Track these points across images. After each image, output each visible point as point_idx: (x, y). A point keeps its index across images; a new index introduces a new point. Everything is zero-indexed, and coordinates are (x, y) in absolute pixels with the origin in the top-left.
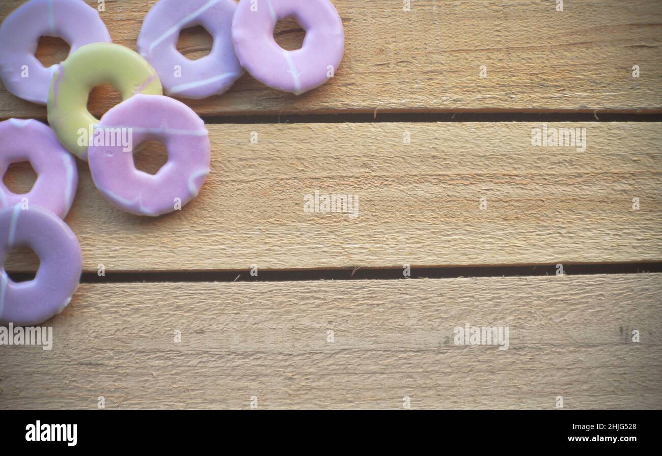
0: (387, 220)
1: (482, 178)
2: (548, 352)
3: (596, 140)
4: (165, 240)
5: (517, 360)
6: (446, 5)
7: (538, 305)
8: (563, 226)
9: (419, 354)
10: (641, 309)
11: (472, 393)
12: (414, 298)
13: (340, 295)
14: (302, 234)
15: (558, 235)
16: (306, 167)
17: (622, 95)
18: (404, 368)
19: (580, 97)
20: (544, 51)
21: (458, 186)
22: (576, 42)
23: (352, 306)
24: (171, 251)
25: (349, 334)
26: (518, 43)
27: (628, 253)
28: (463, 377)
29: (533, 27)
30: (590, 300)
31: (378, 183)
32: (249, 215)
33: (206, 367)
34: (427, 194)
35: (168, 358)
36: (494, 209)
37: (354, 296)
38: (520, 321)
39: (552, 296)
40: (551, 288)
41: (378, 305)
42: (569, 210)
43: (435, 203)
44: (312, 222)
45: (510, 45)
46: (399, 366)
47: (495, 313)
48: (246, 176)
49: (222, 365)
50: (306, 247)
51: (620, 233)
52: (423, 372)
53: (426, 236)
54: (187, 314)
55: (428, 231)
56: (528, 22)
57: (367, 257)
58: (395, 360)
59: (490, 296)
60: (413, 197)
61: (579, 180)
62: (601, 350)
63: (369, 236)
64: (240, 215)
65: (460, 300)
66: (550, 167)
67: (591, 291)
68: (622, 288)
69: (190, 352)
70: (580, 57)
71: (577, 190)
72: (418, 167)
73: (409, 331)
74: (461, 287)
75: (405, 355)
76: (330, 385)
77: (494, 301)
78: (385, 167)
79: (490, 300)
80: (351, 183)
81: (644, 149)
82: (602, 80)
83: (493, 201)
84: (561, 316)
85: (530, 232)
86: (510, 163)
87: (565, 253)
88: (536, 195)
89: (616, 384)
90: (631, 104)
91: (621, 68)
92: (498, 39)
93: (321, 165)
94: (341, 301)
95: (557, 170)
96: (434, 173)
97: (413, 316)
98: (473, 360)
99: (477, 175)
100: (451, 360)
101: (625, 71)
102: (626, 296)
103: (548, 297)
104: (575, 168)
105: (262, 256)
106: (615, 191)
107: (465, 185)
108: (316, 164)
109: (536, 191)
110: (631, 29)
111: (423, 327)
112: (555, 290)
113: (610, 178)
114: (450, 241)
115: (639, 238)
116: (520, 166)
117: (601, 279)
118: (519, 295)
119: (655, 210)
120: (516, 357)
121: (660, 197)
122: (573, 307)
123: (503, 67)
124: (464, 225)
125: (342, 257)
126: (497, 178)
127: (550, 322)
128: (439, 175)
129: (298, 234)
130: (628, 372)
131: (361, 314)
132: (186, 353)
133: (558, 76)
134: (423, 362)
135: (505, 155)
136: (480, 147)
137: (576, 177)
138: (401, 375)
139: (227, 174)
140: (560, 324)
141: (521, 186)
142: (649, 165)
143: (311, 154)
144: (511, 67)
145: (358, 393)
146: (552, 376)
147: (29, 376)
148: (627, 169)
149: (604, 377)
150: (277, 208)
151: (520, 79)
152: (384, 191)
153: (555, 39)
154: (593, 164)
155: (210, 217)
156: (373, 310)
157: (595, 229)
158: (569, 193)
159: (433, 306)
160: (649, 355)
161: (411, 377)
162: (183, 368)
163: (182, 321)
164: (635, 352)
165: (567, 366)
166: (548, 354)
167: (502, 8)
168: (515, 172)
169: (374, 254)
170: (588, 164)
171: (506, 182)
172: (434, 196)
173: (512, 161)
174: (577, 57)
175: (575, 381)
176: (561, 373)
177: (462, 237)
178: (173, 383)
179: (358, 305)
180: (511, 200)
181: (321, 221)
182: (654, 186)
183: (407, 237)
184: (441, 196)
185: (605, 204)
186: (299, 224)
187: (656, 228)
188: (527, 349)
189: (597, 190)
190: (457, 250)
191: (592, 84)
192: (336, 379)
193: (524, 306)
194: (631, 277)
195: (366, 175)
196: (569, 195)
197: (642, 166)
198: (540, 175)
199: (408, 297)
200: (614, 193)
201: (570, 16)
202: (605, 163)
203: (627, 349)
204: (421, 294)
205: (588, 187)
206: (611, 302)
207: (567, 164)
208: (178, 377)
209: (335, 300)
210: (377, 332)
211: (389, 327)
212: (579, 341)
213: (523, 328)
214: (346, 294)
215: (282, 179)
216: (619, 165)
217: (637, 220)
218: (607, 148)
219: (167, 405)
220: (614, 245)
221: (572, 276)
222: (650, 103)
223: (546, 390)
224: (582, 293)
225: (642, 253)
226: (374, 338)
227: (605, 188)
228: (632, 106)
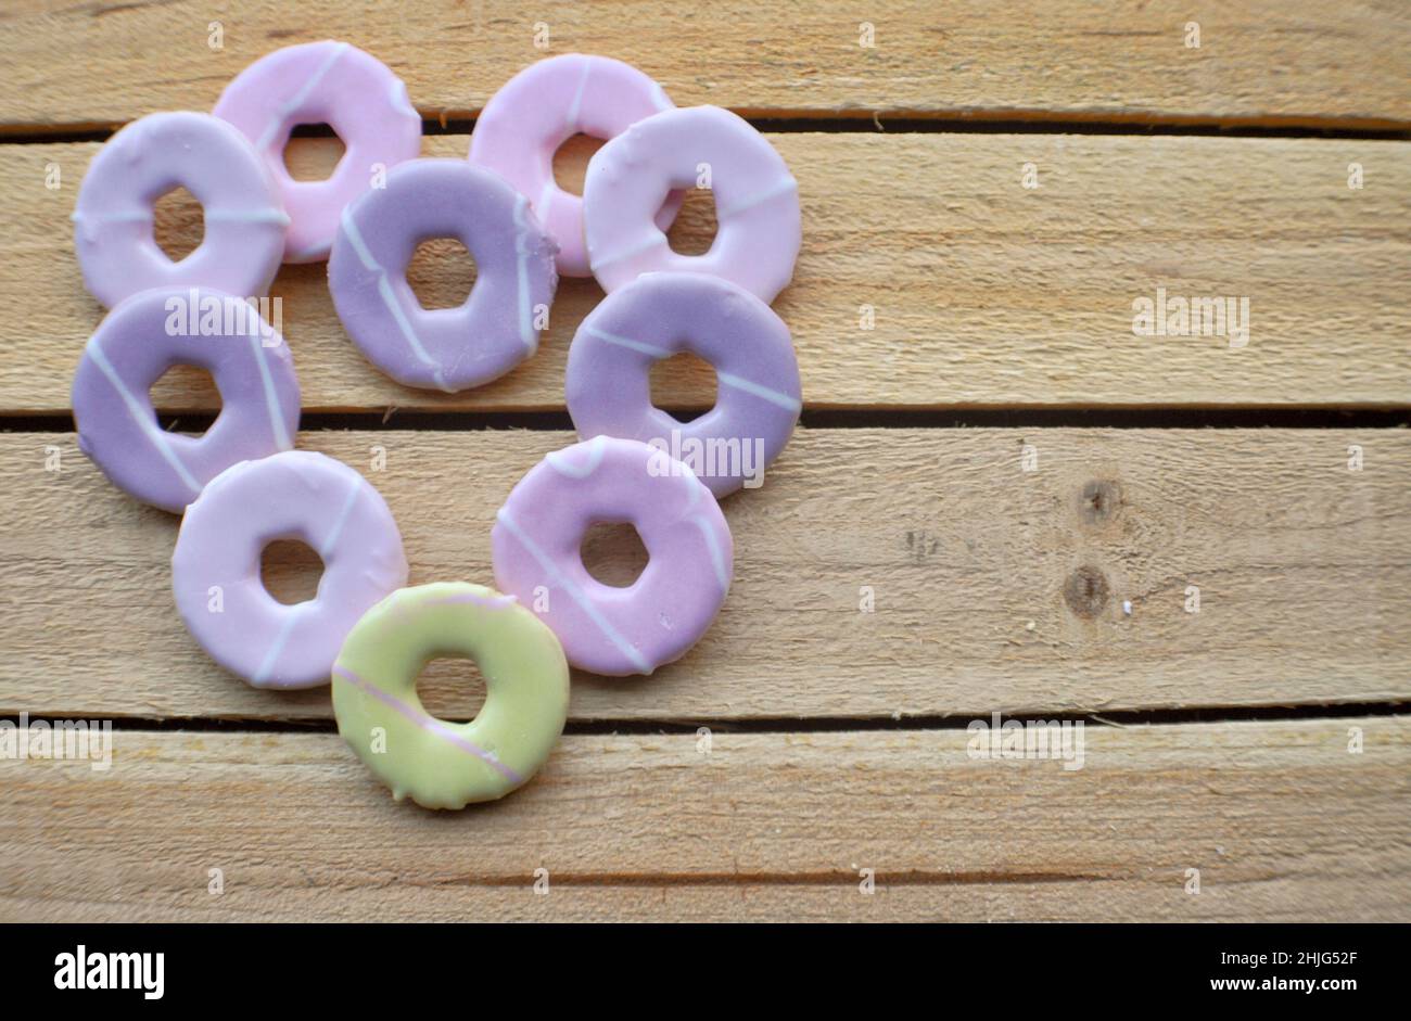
2: (758, 576)
3: (874, 168)
4: (46, 354)
8: (800, 333)
10: (953, 498)
12: (499, 467)
17: (931, 83)
19: (845, 85)
24: (55, 376)
30: (848, 477)
33: (107, 590)
35: (40, 573)
41: (429, 479)
42: (814, 303)
49: (134, 587)
51: (915, 349)
54: (78, 492)
61: (837, 244)
62: (868, 576)
67: (851, 460)
68: (915, 455)
69: (81, 561)
70: (848, 9)
71: (830, 263)
81: (972, 185)
82: (891, 55)
84: (788, 508)
90: (949, 99)
91: (933, 30)
97: (493, 501)
101: (941, 36)
102: (923, 472)
104: (831, 222)
106: (909, 266)
113: (902, 242)
115: (955, 358)
117: (872, 437)
119: (990, 305)
122: (812, 491)
123: (695, 30)
125: (365, 388)
127: (766, 519)
130: (921, 622)
132: (73, 562)
133: (803, 46)
137: (831, 239)
140: (784, 524)
142: (982, 217)
148: (936, 224)
149: (873, 629)
151: (727, 52)
154: (866, 214)
156: (418, 490)
157: (864, 340)
158: (815, 270)
160: (966, 588)
162: (66, 592)
163: (68, 504)
165: (796, 605)
166: (758, 580)
170: (857, 215)
174: (842, 10)
175: (814, 635)
176: (784, 619)
178: (48, 619)
179: (390, 479)
182: (990, 258)
185: (886, 291)
189: (872, 265)
196: (814, 274)
197: (967, 220)
199: (486, 464)
200: (906, 270)
202: (891, 212)
203: (922, 577)
204: (511, 460)
205: (854, 259)
206: (891, 484)
207: (813, 214)
208: (58, 608)
211: (448, 521)
212: (823, 558)
216: (918, 217)
217: (952, 324)
218: (896, 184)
219: (35, 658)
220: (901, 371)
221: (812, 431)
222: (989, 97)
223: (753, 651)
224: (833, 464)
225: (960, 388)
226: (417, 543)
227: (890, 260)
228: (951, 104)
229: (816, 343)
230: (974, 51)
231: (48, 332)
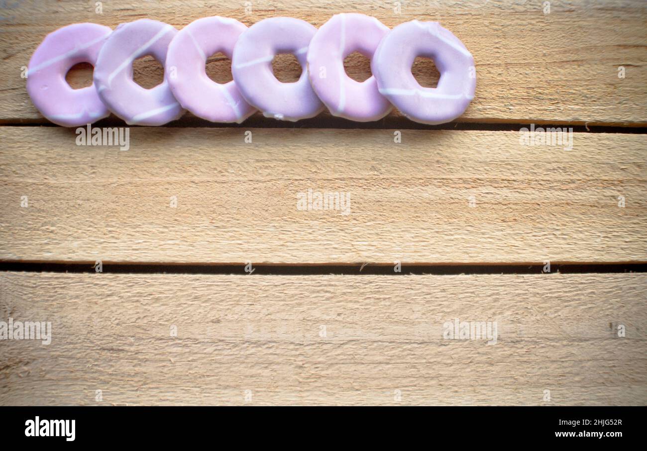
0: (393, 220)
1: (482, 182)
2: (543, 345)
3: (587, 149)
4: (185, 234)
5: (514, 352)
6: (450, 23)
7: (534, 301)
8: (558, 228)
9: (423, 346)
10: (629, 306)
11: (472, 383)
12: (419, 293)
13: (349, 288)
14: (314, 231)
15: (552, 236)
16: (319, 169)
17: (610, 109)
18: (409, 359)
19: (572, 109)
20: (539, 67)
21: (460, 190)
22: (568, 60)
23: (360, 299)
24: (191, 245)
25: (356, 326)
26: (516, 60)
27: (617, 254)
28: (463, 368)
29: (530, 46)
30: (582, 297)
31: (385, 185)
32: (264, 213)
33: (221, 355)
34: (431, 196)
35: (186, 346)
36: (494, 211)
37: (362, 291)
38: (517, 316)
39: (547, 293)
40: (547, 286)
41: (385, 299)
42: (563, 213)
43: (439, 205)
44: (324, 221)
45: (509, 61)
46: (403, 357)
47: (493, 308)
48: (262, 176)
49: (235, 353)
50: (318, 243)
51: (609, 235)
52: (426, 363)
53: (430, 235)
54: (204, 305)
55: (432, 231)
56: (525, 40)
57: (375, 254)
58: (400, 351)
59: (490, 292)
60: (418, 198)
61: (572, 185)
62: (592, 344)
63: (377, 234)
64: (256, 212)
65: (461, 296)
66: (545, 173)
67: (583, 289)
68: (611, 286)
69: (206, 340)
70: (572, 73)
71: (570, 195)
72: (423, 171)
73: (413, 323)
74: (462, 283)
75: (409, 347)
76: (338, 373)
77: (494, 297)
78: (392, 171)
79: (489, 296)
80: (361, 185)
81: (631, 158)
82: (592, 95)
83: (492, 204)
84: (556, 312)
85: (527, 233)
86: (508, 169)
87: (559, 254)
88: (533, 199)
89: (606, 376)
90: (619, 117)
91: (610, 84)
92: (498, 55)
93: (333, 167)
94: (350, 294)
95: (552, 176)
96: (438, 177)
97: (417, 310)
98: (473, 352)
99: (478, 179)
100: (452, 352)
101: (613, 87)
102: (615, 294)
103: (543, 294)
104: (569, 175)
105: (276, 251)
106: (605, 196)
107: (467, 188)
108: (328, 166)
109: (532, 196)
110: (618, 49)
111: (426, 320)
112: (550, 287)
113: (601, 184)
114: (452, 240)
115: (627, 240)
116: (518, 172)
117: (592, 278)
118: (517, 292)
120: (513, 349)
121: (645, 202)
122: (566, 304)
123: (502, 81)
124: (466, 226)
125: (351, 254)
126: (497, 182)
127: (545, 317)
128: (443, 179)
129: (310, 231)
130: (616, 365)
131: (369, 307)
132: (203, 340)
133: (552, 90)
134: (426, 353)
135: (504, 161)
136: (481, 154)
137: (569, 183)
138: (405, 365)
139: (245, 174)
140: (554, 320)
141: (519, 191)
142: (635, 173)
143: (324, 158)
144: (510, 81)
145: (365, 382)
146: (546, 368)
147: (55, 359)
148: (616, 176)
149: (595, 369)
150: (291, 207)
151: (518, 92)
152: (392, 193)
153: (550, 57)
154: (585, 171)
155: (228, 214)
156: (380, 304)
157: (587, 231)
158: (563, 198)
159: (436, 301)
160: (636, 349)
161: (414, 367)
162: (199, 355)
163: (199, 311)
164: (623, 346)
165: (560, 358)
166: (543, 347)
167: (501, 28)
168: (513, 178)
169: (382, 251)
170: (580, 171)
171: (505, 186)
172: (438, 198)
173: (510, 167)
174: (569, 73)
175: (568, 373)
176: (555, 365)
177: (464, 237)
178: (190, 369)
179: (365, 299)
180: (509, 204)
181: (331, 220)
182: (641, 193)
183: (413, 235)
184: (444, 198)
185: (595, 208)
186: (311, 221)
187: (641, 231)
188: (523, 342)
189: (588, 195)
190: (458, 249)
191: (583, 98)
192: (344, 368)
193: (521, 302)
194: (620, 276)
195: (375, 177)
196: (563, 200)
197: (629, 174)
198: (536, 181)
199: (413, 292)
200: (604, 198)
201: (563, 37)
202: (596, 170)
203: (616, 344)
204: (425, 290)
205: (579, 193)
206: (601, 300)
207: (561, 171)
208: (194, 364)
209: (344, 294)
210: (382, 325)
211: (395, 320)
212: (572, 336)
213: (520, 323)
214: (355, 288)
215: (296, 180)
216: (608, 173)
217: (625, 224)
218: (598, 157)
219: (183, 389)
220: (603, 246)
221: (565, 275)
222: (636, 116)
223: (541, 381)
224: (575, 291)
225: (630, 254)
226: (381, 330)
227: (596, 193)
228: (619, 119)
229: (565, 233)
230: (628, 94)
231: (185, 223)
